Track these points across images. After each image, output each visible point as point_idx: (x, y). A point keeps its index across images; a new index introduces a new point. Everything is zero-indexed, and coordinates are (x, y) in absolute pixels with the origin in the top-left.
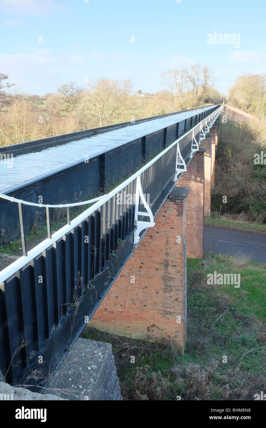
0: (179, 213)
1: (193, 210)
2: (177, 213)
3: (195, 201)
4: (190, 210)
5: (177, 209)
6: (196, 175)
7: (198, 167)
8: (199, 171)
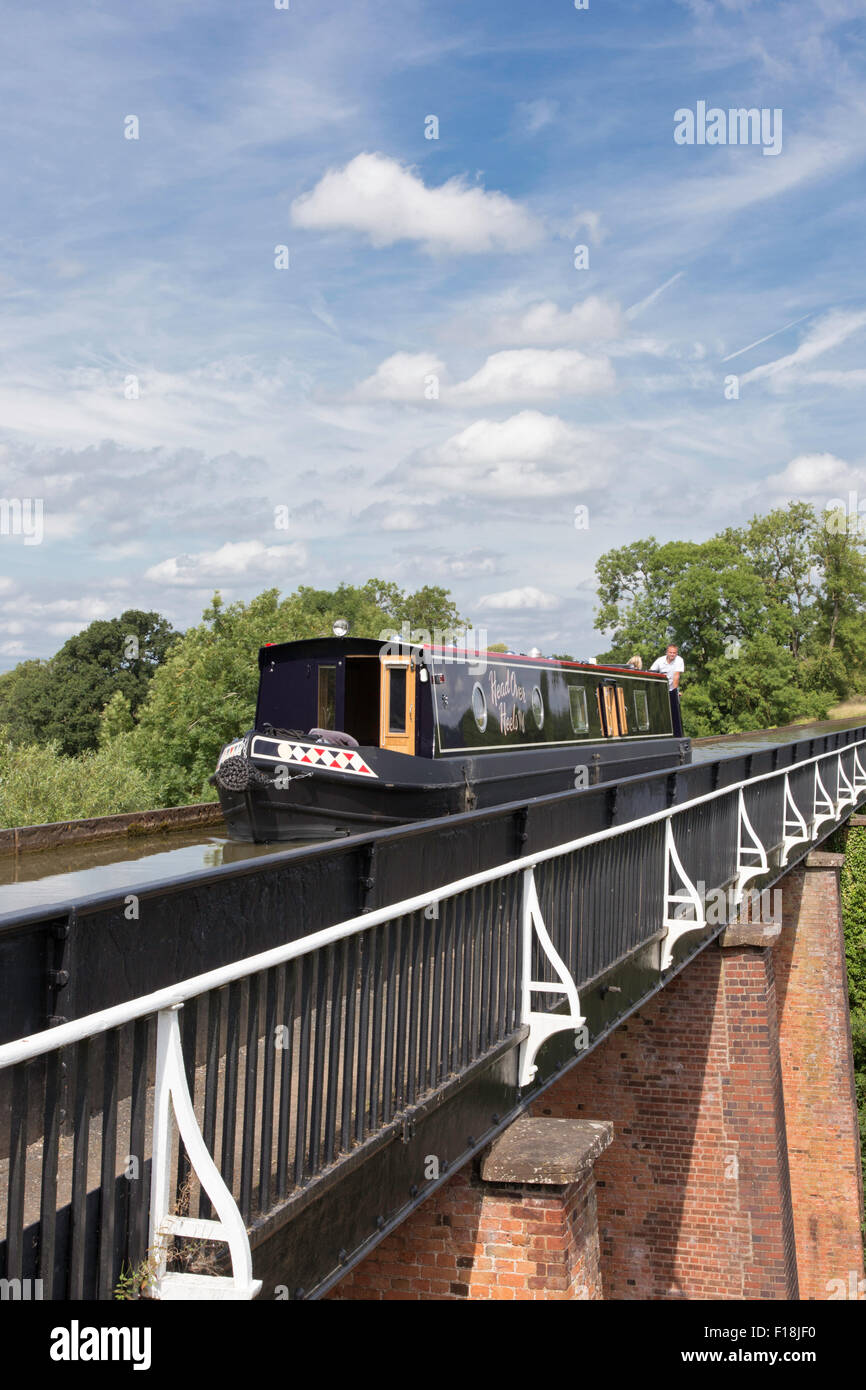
0: (541, 1269)
1: (727, 1284)
2: (533, 1265)
3: (735, 1230)
4: (706, 1279)
5: (532, 1247)
6: (730, 1074)
7: (737, 1029)
8: (744, 1052)
